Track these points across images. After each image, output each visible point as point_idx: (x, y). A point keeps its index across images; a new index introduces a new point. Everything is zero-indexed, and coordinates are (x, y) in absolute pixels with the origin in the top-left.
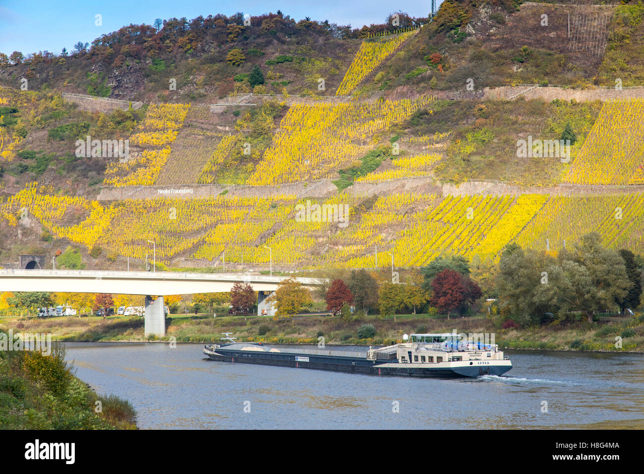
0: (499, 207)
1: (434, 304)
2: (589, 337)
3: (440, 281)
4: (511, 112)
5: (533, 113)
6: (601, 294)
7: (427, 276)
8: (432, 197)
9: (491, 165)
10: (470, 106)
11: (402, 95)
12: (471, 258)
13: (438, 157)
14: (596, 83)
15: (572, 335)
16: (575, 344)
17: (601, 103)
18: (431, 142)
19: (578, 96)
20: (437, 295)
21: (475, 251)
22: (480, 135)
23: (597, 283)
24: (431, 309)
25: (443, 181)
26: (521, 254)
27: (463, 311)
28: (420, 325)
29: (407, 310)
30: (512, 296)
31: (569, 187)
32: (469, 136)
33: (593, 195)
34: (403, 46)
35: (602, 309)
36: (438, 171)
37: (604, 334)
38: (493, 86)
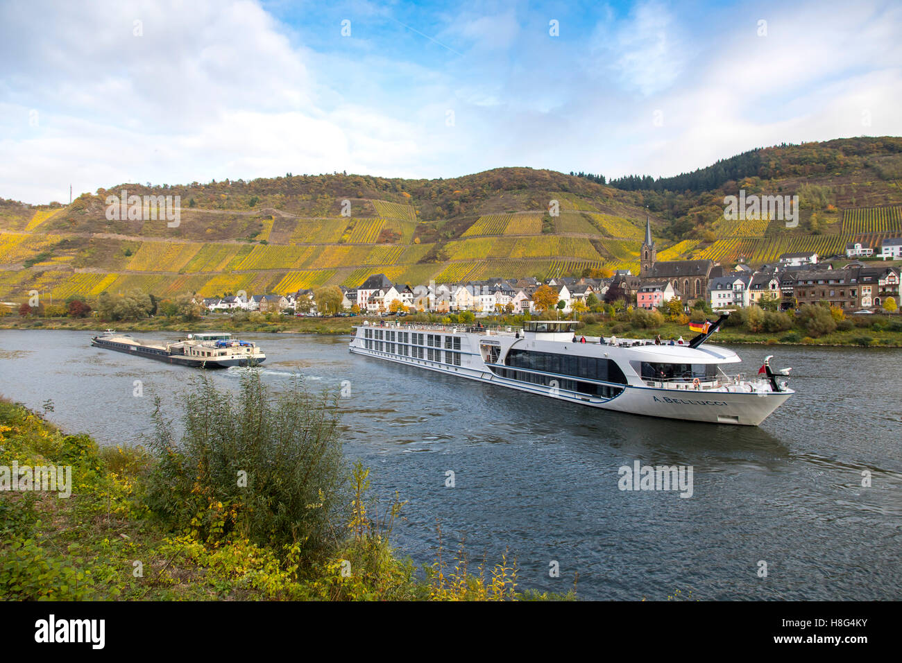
0: (99, 278)
1: (70, 313)
2: (136, 325)
3: (73, 304)
4: (104, 243)
5: (114, 244)
6: (141, 309)
7: (68, 303)
8: (70, 273)
9: (96, 262)
10: (87, 239)
11: (57, 233)
12: (87, 296)
13: (73, 258)
14: (140, 235)
15: (129, 325)
16: (130, 328)
17: (142, 242)
18: (69, 252)
19: (133, 239)
20: (71, 310)
21: (89, 294)
22: (91, 251)
23: (140, 306)
24: (68, 315)
25: (75, 267)
26: (108, 296)
27: (83, 316)
28: (64, 322)
29: (58, 315)
30: (104, 310)
31: (128, 271)
32: (87, 251)
33: (137, 274)
34: (57, 214)
35: (141, 315)
36: (72, 263)
37: (142, 324)
38: (97, 232)
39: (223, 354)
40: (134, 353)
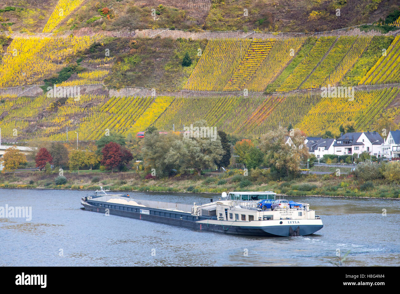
0: (145, 104)
1: (103, 163)
2: (198, 184)
3: (107, 149)
4: (152, 45)
5: (165, 46)
6: (206, 157)
7: (100, 146)
8: (103, 97)
9: (139, 78)
10: (127, 41)
11: (84, 33)
12: (126, 135)
13: (106, 72)
14: (204, 28)
15: (188, 183)
16: (190, 189)
17: (207, 41)
18: (102, 63)
19: (193, 36)
20: (105, 159)
21: (129, 131)
22: (133, 59)
23: (204, 151)
24: (101, 167)
25: (110, 87)
26: (157, 134)
27: (122, 168)
28: (94, 177)
29: (86, 167)
30: (152, 159)
31: (187, 92)
32: (126, 60)
33: (201, 97)
34: (85, 3)
35: (206, 167)
36: (107, 82)
37: (207, 183)
38: (141, 28)
39: (269, 218)
40: (145, 218)
